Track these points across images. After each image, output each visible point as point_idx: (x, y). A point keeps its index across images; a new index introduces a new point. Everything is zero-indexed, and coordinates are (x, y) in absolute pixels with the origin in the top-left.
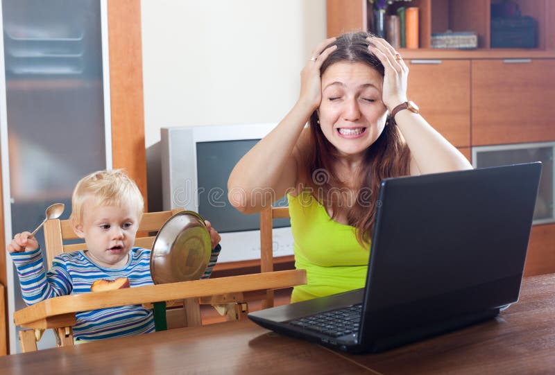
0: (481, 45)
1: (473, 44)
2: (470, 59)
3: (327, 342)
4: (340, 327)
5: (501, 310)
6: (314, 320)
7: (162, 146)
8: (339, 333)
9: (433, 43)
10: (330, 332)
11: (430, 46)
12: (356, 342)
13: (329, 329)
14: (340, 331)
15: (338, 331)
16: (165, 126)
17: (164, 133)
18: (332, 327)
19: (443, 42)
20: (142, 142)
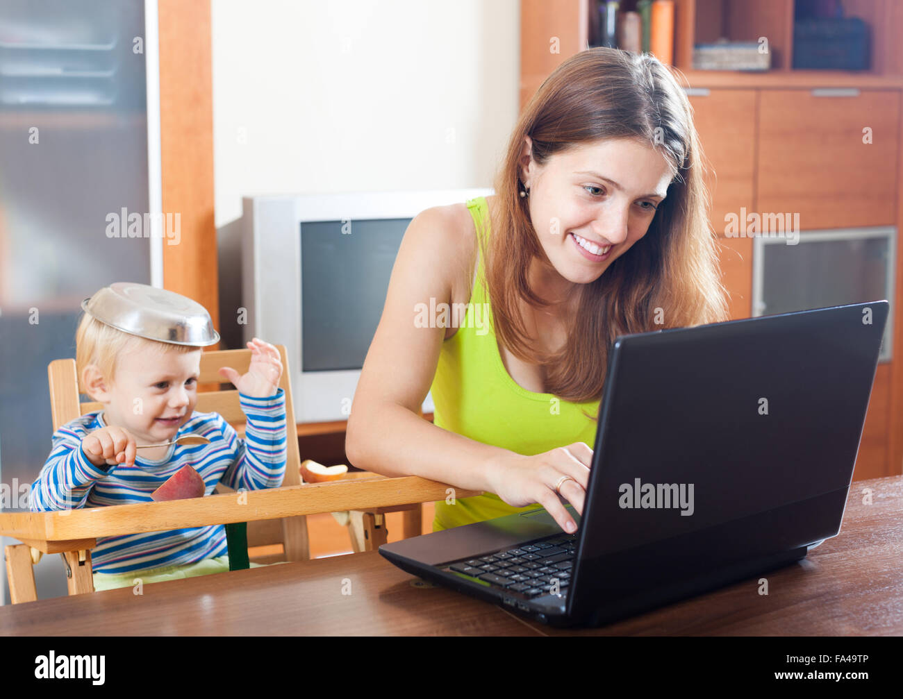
0: (776, 63)
1: (763, 64)
2: (758, 89)
3: (513, 604)
4: (536, 578)
5: (809, 548)
6: (491, 563)
7: (244, 226)
8: (534, 591)
9: (696, 59)
10: (520, 587)
11: (690, 65)
12: (563, 609)
13: (517, 581)
14: (536, 587)
15: (532, 587)
16: (248, 193)
17: (248, 204)
18: (522, 578)
19: (711, 58)
20: (210, 218)
